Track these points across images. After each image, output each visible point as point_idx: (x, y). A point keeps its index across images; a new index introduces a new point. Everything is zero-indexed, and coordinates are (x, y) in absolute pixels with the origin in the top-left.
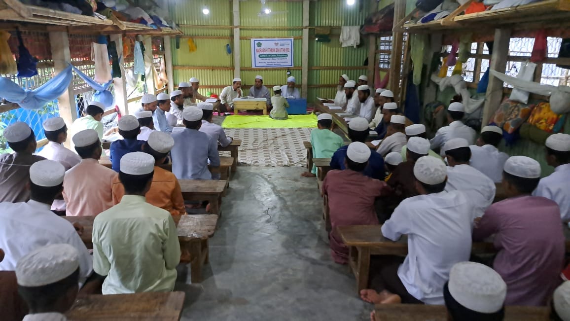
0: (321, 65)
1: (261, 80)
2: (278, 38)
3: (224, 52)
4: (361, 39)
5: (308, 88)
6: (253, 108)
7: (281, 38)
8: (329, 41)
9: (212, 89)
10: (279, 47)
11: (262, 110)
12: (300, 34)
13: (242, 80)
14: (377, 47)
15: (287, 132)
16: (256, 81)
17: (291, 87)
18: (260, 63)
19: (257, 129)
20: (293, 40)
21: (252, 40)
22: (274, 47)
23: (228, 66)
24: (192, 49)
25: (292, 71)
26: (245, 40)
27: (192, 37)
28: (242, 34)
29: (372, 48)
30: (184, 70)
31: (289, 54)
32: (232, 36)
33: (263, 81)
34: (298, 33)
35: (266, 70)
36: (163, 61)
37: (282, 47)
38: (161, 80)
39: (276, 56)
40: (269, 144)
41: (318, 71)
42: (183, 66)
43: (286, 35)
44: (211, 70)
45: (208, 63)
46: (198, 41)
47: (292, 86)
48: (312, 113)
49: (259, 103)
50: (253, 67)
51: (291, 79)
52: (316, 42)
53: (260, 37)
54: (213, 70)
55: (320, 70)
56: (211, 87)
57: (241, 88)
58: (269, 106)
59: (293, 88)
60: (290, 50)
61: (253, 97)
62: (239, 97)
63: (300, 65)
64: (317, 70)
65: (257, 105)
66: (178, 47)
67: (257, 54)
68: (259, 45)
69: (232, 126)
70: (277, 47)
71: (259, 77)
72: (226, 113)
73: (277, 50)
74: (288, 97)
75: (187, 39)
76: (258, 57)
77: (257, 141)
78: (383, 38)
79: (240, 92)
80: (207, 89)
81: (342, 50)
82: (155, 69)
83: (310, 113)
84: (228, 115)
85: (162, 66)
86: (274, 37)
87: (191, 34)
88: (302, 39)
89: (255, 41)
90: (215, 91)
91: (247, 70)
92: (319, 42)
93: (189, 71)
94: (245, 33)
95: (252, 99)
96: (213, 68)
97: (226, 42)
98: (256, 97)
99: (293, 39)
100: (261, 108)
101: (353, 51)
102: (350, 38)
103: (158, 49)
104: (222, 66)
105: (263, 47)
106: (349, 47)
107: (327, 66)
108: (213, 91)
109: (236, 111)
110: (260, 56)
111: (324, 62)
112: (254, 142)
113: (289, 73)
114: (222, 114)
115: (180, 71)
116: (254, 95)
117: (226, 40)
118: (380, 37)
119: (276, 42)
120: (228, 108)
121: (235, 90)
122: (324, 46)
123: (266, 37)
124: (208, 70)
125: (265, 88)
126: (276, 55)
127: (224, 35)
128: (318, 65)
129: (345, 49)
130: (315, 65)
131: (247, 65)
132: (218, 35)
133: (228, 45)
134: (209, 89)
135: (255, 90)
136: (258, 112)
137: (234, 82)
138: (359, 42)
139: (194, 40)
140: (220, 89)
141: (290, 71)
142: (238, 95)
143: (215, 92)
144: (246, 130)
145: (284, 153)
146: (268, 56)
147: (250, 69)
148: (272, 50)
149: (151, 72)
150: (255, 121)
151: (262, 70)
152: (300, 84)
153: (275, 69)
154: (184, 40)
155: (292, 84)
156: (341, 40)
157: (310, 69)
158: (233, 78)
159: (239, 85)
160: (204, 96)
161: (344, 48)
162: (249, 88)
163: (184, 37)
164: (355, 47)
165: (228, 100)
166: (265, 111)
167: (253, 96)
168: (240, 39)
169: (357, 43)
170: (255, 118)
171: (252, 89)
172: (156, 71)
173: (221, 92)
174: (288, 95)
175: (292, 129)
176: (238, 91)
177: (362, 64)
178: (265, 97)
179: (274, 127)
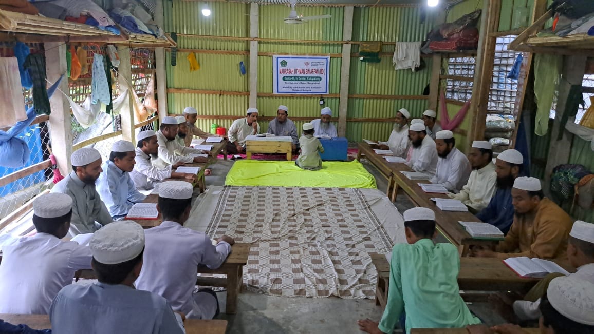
0: (365, 93)
1: (286, 112)
2: (309, 55)
3: (236, 72)
4: (422, 60)
5: (347, 122)
6: (272, 150)
7: (314, 55)
8: (379, 61)
9: (219, 120)
10: (310, 67)
11: (286, 154)
12: (340, 51)
13: (259, 111)
14: (443, 71)
15: (325, 197)
16: (279, 113)
17: (325, 122)
18: (284, 87)
19: (278, 189)
20: (329, 59)
21: (275, 57)
22: (304, 67)
23: (241, 90)
24: (192, 68)
25: (326, 100)
26: (265, 57)
27: (194, 51)
28: (261, 49)
29: (437, 71)
30: (182, 95)
31: (323, 77)
32: (248, 51)
33: (288, 113)
34: (336, 50)
35: (292, 97)
36: (152, 82)
37: (314, 67)
38: (145, 108)
39: (306, 79)
40: (299, 226)
41: (361, 101)
42: (180, 89)
43: (320, 51)
44: (218, 95)
45: (214, 86)
46: (202, 56)
47: (327, 120)
48: (355, 160)
49: (281, 143)
50: (275, 92)
51: (325, 111)
52: (359, 63)
53: (286, 54)
54: (220, 95)
55: (364, 98)
56: (217, 117)
57: (258, 121)
58: (295, 148)
59: (328, 123)
60: (324, 71)
61: (274, 135)
62: (255, 134)
63: (338, 92)
64: (360, 99)
65: (279, 146)
66: (174, 64)
67: (281, 76)
68: (284, 63)
69: (241, 183)
70: (307, 68)
71: (282, 108)
72: (236, 156)
73: (308, 71)
74: (321, 136)
75: (187, 53)
76: (282, 80)
77: (277, 218)
78: (452, 60)
79: (256, 127)
80: (211, 120)
81: (395, 72)
82: (134, 94)
83: (352, 159)
84: (239, 158)
85: (150, 89)
86: (304, 54)
87: (193, 47)
88: (341, 58)
89: (278, 58)
90: (223, 123)
91: (266, 97)
92: (364, 63)
93: (188, 96)
94: (265, 48)
95: (271, 138)
96: (221, 93)
97: (239, 58)
98: (277, 135)
99: (329, 57)
100: (283, 151)
101: (410, 76)
102: (407, 57)
103: (146, 67)
104: (233, 90)
105: (288, 67)
106: (404, 70)
107: (374, 95)
108: (220, 123)
109: (248, 154)
110: (284, 79)
111: (369, 89)
112: (273, 220)
113: (322, 102)
114: (229, 158)
115: (176, 96)
116: (275, 131)
117: (240, 56)
118: (448, 58)
119: (307, 60)
120: (238, 148)
121: (250, 124)
122: (370, 67)
123: (293, 54)
124: (214, 95)
125: (289, 121)
126: (306, 77)
127: (237, 49)
128: (362, 92)
129: (398, 72)
130: (358, 92)
131: (266, 90)
132: (229, 49)
133: (241, 63)
134: (215, 120)
135: (277, 125)
136: (279, 157)
137: (249, 114)
138: (418, 64)
139: (197, 55)
140: (229, 121)
141: (323, 100)
142: (254, 130)
143: (222, 125)
144: (262, 189)
145: (326, 253)
146: (295, 79)
147: (271, 96)
148: (300, 71)
149: (128, 99)
150: (275, 171)
151: (286, 97)
152: (337, 117)
153: (304, 97)
154: (183, 54)
155: (327, 118)
156: (394, 60)
157: (351, 98)
158: (248, 108)
159: (255, 118)
160: (205, 131)
161: (396, 70)
162: (269, 121)
163: (184, 51)
164: (413, 70)
165: (239, 137)
166: (289, 156)
167: (273, 133)
168: (259, 55)
169: (416, 64)
170: (276, 165)
171: (273, 122)
172: (136, 96)
173: (231, 126)
174: (321, 132)
175: (330, 189)
176: (253, 125)
177: (420, 94)
178: (289, 134)
179: (303, 186)
